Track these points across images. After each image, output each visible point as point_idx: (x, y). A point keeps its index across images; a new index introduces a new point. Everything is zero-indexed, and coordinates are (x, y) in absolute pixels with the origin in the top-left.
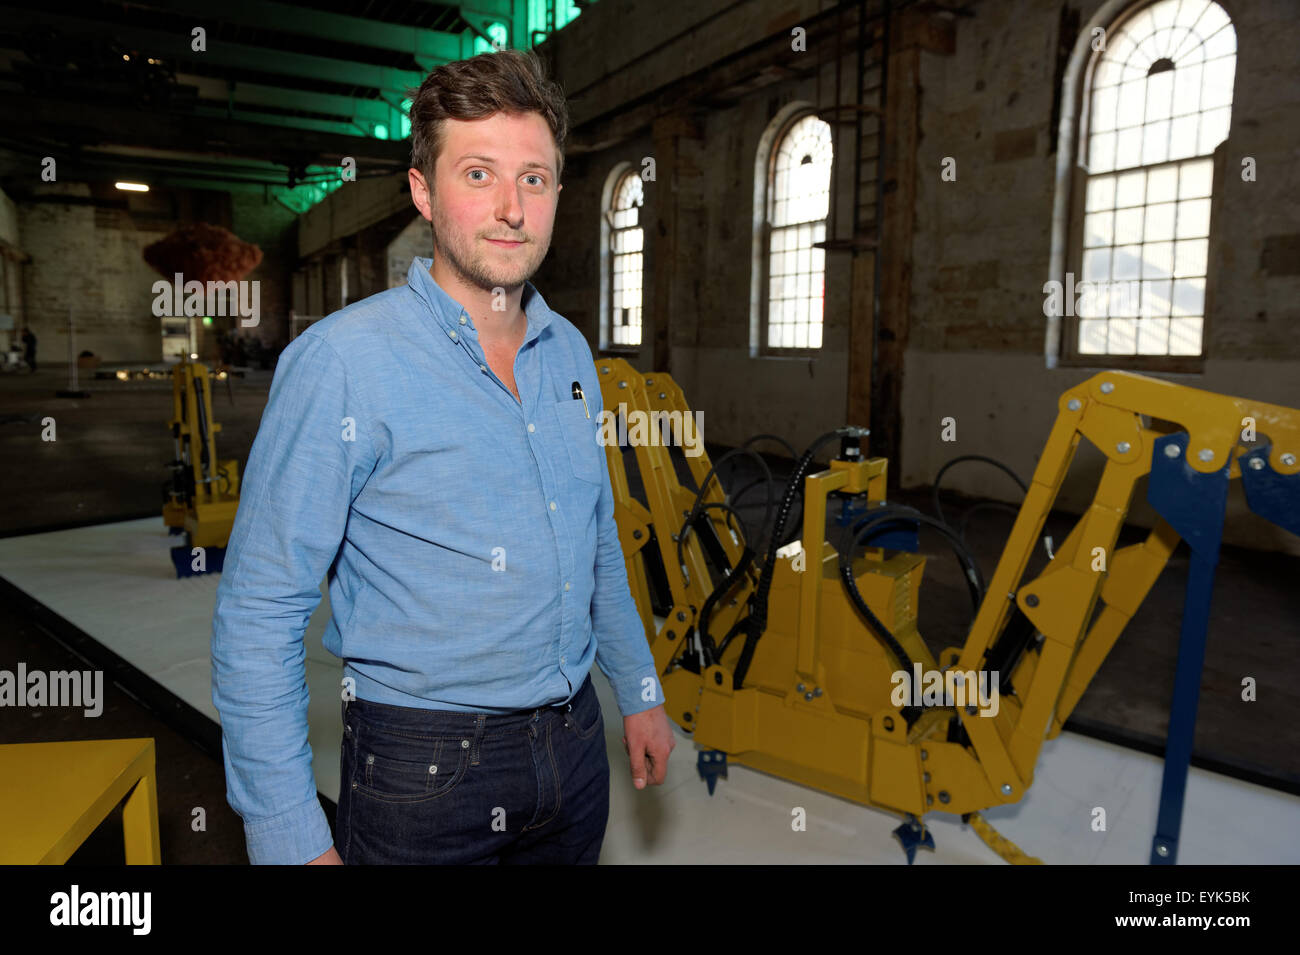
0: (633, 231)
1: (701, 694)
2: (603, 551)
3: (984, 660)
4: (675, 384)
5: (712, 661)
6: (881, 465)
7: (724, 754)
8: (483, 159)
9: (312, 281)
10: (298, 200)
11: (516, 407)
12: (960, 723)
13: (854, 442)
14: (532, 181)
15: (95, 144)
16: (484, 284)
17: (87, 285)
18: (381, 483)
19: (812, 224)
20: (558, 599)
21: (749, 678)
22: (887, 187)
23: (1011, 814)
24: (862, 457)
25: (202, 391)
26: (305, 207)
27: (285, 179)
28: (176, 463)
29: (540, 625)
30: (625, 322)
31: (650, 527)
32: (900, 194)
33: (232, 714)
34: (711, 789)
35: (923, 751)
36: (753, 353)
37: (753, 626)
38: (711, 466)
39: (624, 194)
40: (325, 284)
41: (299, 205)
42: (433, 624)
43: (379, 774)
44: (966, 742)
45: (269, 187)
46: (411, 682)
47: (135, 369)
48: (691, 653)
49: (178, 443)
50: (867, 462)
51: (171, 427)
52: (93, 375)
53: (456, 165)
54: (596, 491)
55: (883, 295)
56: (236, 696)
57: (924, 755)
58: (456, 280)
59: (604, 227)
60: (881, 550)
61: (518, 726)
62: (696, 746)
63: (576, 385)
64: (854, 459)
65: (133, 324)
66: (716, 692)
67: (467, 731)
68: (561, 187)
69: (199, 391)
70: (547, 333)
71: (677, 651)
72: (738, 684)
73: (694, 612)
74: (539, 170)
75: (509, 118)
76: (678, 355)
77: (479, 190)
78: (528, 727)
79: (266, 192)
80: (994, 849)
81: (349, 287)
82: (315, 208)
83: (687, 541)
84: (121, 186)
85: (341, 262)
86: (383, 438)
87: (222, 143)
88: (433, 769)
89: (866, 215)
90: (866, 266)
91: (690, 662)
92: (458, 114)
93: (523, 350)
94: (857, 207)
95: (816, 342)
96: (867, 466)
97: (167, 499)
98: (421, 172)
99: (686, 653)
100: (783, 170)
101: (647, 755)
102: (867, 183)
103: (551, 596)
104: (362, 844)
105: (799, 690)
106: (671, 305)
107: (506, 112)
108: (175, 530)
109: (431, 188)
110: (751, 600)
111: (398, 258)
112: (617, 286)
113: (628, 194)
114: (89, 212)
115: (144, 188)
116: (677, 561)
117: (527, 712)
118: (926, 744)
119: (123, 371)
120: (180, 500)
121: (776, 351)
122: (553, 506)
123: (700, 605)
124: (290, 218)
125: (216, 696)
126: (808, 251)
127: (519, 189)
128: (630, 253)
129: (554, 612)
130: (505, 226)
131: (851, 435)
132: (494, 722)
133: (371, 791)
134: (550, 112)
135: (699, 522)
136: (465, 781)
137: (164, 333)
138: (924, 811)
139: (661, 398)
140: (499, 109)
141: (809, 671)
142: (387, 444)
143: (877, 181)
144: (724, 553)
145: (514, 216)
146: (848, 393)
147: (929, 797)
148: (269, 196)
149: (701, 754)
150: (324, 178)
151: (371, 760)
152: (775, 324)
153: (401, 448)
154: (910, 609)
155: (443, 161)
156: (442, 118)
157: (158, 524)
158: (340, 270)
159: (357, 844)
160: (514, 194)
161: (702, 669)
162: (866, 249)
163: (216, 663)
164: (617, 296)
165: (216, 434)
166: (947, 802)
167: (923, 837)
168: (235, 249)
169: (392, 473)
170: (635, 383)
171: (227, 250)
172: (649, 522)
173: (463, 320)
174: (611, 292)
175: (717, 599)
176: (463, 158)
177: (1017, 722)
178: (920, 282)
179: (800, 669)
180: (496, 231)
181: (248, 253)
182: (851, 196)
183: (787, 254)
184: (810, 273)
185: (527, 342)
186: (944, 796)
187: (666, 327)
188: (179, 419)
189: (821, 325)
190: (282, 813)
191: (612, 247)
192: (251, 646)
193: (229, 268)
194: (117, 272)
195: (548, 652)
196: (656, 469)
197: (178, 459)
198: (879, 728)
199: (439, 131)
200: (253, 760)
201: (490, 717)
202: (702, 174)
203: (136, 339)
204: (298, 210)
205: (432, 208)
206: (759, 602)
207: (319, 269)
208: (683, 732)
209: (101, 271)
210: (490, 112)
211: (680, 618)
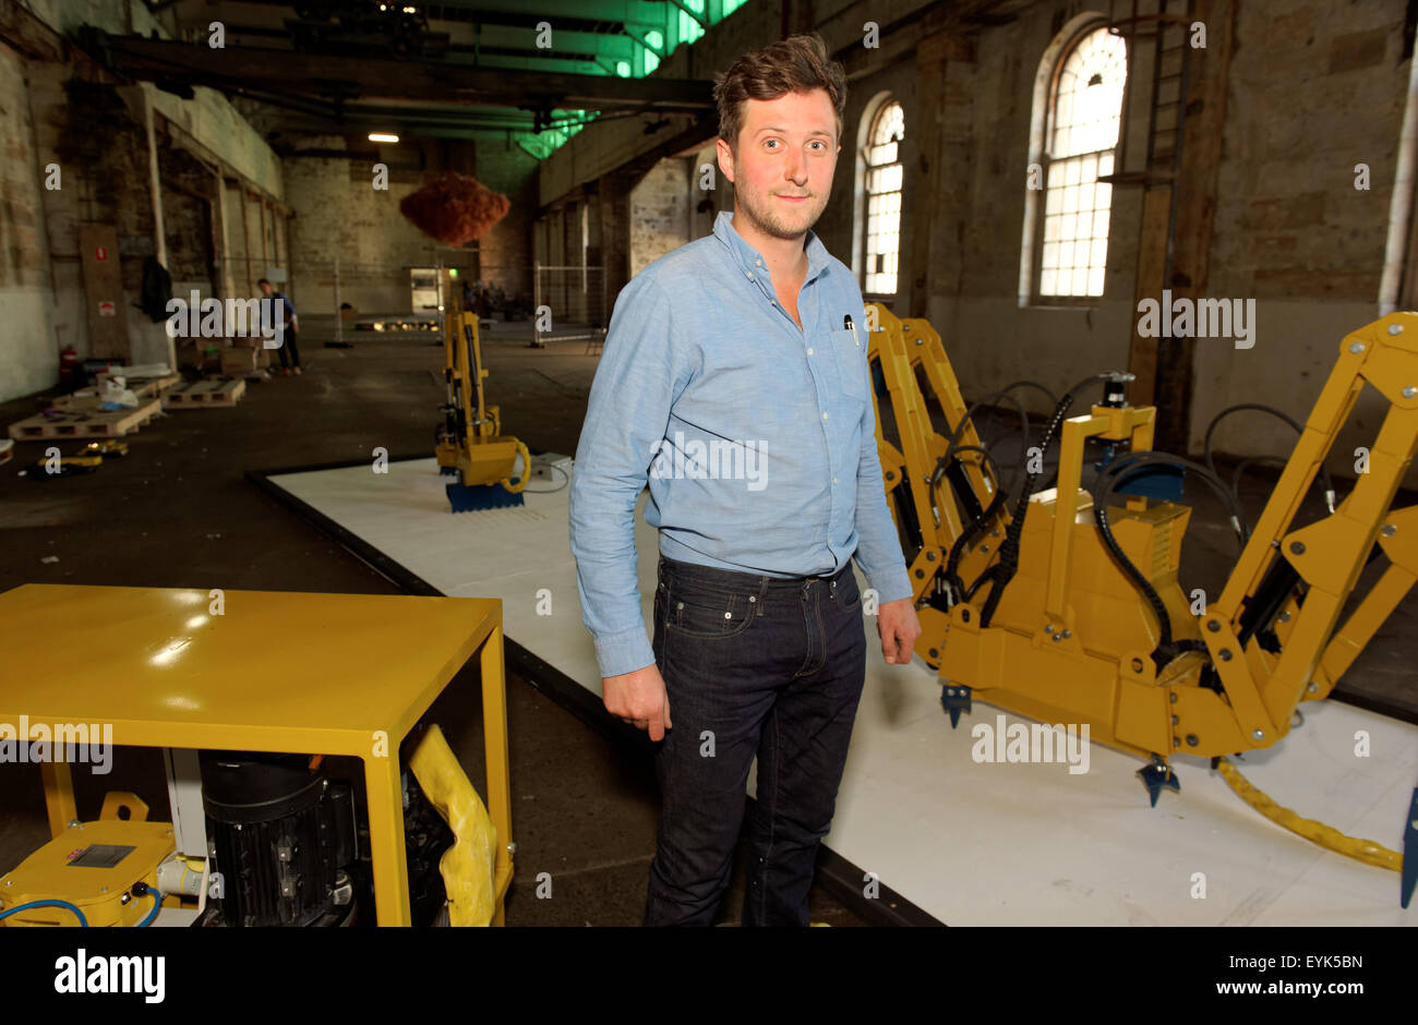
0: (892, 168)
1: (947, 631)
2: (864, 464)
3: (1243, 608)
4: (933, 330)
5: (960, 599)
6: (1149, 413)
7: (968, 689)
8: (776, 130)
9: (553, 230)
10: (540, 145)
11: (799, 335)
12: (1213, 669)
13: (1117, 387)
14: (815, 146)
15: (356, 97)
16: (773, 232)
17: (345, 238)
18: (694, 393)
19: (1099, 154)
20: (828, 490)
21: (996, 618)
22: (1190, 108)
23: (1262, 761)
24: (1126, 404)
25: (473, 338)
26: (546, 152)
27: (531, 125)
28: (449, 407)
29: (813, 509)
30: (879, 269)
31: (903, 469)
32: (1207, 117)
33: (586, 560)
34: (954, 723)
35: (1172, 694)
36: (1023, 302)
37: (1002, 572)
38: (966, 410)
39: (882, 126)
40: (566, 232)
41: (540, 151)
42: (729, 504)
43: (687, 616)
44: (1218, 688)
45: (511, 134)
46: (712, 547)
47: (389, 321)
48: (939, 592)
49: (450, 387)
50: (1131, 409)
51: (444, 372)
52: (353, 327)
53: (755, 136)
54: (861, 408)
55: (1178, 233)
56: (589, 547)
57: (1173, 698)
58: (753, 230)
59: (860, 164)
60: (1144, 499)
61: (793, 590)
62: (940, 682)
63: (848, 318)
64: (1118, 405)
65: (385, 276)
66: (961, 629)
67: (754, 589)
68: (840, 148)
69: (469, 338)
70: (825, 273)
71: (925, 590)
72: (985, 623)
73: (944, 553)
74: (821, 137)
75: (798, 96)
76: (936, 303)
77: (773, 156)
78: (801, 593)
79: (509, 138)
80: (1245, 798)
81: (590, 237)
82: (557, 152)
83: (939, 484)
84: (374, 137)
85: (582, 209)
86: (697, 357)
87: (472, 91)
88: (728, 616)
89: (1163, 143)
90: (1160, 201)
91: (938, 601)
92: (756, 94)
93: (805, 287)
94: (1153, 133)
95: (1097, 290)
96: (1130, 413)
97: (439, 441)
98: (727, 143)
99: (934, 593)
100: (1066, 93)
101: (896, 639)
102: (1167, 105)
103: (822, 487)
104: (672, 666)
105: (1047, 630)
106: (931, 249)
107: (796, 92)
108: (446, 470)
109: (734, 156)
110: (1002, 548)
111: (641, 205)
112: (871, 230)
113: (887, 126)
114: (345, 164)
115: (394, 139)
116: (927, 501)
117: (802, 578)
118: (1175, 687)
119: (379, 322)
120: (452, 441)
121: (1049, 300)
122: (825, 416)
123: (949, 546)
124: (531, 164)
125: (574, 549)
126: (1093, 185)
127: (805, 153)
128: (888, 193)
129: (824, 500)
130: (793, 185)
131: (1115, 380)
132: (776, 585)
133: (681, 628)
134: (832, 88)
135: (952, 469)
136: (752, 627)
137: (413, 285)
138: (1170, 751)
139: (918, 344)
140: (789, 89)
141: (1059, 613)
142: (700, 363)
143: (1179, 102)
144: (977, 500)
145: (800, 177)
146: (1131, 347)
147: (1176, 739)
148: (512, 141)
149: (946, 688)
150: (565, 123)
151: (681, 606)
152: (1049, 269)
153: (712, 364)
154: (1172, 562)
155: (744, 134)
156: (745, 99)
157: (432, 464)
158: (581, 216)
159: (670, 669)
160: (801, 159)
161: (950, 610)
162: (1161, 182)
163: (573, 523)
164: (871, 241)
165: (484, 379)
166: (1195, 745)
167: (1167, 778)
168: (484, 199)
169: (703, 384)
170: (892, 327)
171: (476, 200)
172: (902, 464)
173: (759, 263)
174: (865, 236)
175: (967, 539)
176: (761, 130)
177: (1273, 670)
178: (1226, 219)
179: (1049, 610)
180: (784, 189)
181: (496, 203)
182: (1147, 120)
183: (1067, 189)
184: (1094, 211)
185: (807, 282)
186: (1192, 740)
187: (925, 275)
188: (450, 365)
189: (1104, 270)
190: (623, 632)
191: (868, 187)
192: (600, 511)
193: (478, 219)
194: (370, 225)
195: (818, 533)
196: (911, 412)
197: (450, 403)
198: (1127, 668)
199: (742, 110)
200: (601, 593)
201: (773, 580)
202: (972, 101)
203: (388, 291)
204: (539, 156)
205: (735, 171)
206: (1010, 550)
207: (560, 217)
208: (926, 667)
209: (356, 224)
210: (783, 93)
211: (930, 557)
